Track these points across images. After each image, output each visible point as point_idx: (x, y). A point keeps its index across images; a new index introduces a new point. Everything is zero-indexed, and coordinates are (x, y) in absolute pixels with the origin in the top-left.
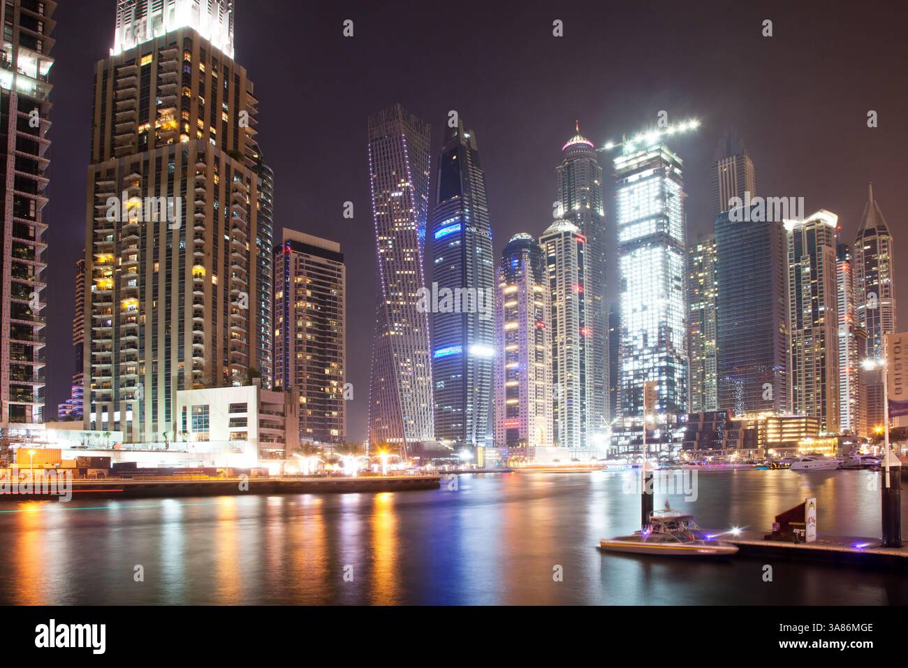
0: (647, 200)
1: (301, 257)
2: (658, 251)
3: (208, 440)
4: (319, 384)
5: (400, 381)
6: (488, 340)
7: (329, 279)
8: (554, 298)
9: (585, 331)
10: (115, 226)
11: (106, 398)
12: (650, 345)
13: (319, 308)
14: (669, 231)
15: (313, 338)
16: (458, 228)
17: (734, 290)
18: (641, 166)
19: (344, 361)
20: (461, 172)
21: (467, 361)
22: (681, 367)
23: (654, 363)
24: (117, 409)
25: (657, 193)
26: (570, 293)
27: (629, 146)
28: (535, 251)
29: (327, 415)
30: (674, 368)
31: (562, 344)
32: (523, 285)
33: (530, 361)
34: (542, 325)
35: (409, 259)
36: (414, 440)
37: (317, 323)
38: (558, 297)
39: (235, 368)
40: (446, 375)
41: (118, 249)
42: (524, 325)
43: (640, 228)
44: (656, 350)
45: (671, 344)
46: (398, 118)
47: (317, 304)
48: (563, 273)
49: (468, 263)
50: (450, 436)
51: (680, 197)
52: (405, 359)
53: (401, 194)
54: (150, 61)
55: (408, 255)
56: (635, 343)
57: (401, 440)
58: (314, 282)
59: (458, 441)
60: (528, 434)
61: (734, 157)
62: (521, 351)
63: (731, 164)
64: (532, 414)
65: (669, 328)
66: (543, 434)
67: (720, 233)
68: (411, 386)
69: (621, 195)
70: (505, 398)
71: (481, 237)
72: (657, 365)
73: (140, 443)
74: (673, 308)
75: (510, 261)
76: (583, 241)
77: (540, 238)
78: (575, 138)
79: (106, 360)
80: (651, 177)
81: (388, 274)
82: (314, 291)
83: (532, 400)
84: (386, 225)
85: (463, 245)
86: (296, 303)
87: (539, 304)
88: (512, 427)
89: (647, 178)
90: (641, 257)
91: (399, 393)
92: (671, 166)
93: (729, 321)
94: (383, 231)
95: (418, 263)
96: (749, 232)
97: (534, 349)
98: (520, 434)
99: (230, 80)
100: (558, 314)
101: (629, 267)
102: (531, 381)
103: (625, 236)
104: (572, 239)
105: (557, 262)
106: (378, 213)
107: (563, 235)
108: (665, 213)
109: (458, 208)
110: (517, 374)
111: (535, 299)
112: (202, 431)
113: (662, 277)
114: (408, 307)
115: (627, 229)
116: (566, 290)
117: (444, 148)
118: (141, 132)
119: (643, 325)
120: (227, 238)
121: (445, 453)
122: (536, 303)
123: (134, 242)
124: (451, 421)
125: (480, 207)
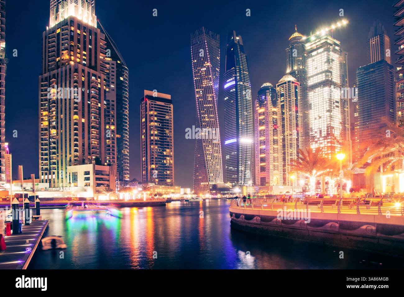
0: (321, 64)
1: (152, 103)
2: (326, 89)
3: (77, 186)
4: (161, 159)
5: (206, 156)
6: (249, 135)
7: (165, 112)
8: (283, 113)
9: (299, 129)
10: (48, 100)
11: (46, 169)
12: (323, 135)
13: (161, 125)
14: (332, 79)
15: (158, 138)
16: (234, 83)
17: (366, 107)
18: (318, 47)
19: (173, 148)
20: (235, 56)
21: (239, 146)
22: (339, 146)
23: (325, 144)
24: (50, 174)
25: (325, 60)
26: (291, 111)
27: (312, 38)
28: (273, 91)
29: (165, 173)
30: (335, 147)
31: (287, 135)
32: (267, 109)
33: (271, 144)
34: (277, 127)
35: (210, 99)
36: (214, 183)
37: (160, 132)
38: (285, 113)
39: (94, 156)
40: (230, 153)
41: (49, 110)
42: (268, 127)
43: (317, 78)
44: (325, 138)
45: (333, 135)
46: (203, 33)
47: (160, 123)
48: (288, 101)
49: (239, 99)
50: (232, 181)
51: (339, 61)
52: (208, 146)
53: (205, 69)
54: (60, 31)
55: (209, 97)
56: (316, 135)
57: (207, 183)
58: (158, 113)
59: (235, 183)
60: (270, 180)
61: (378, 36)
62: (266, 140)
63: (376, 40)
64: (272, 170)
65: (332, 127)
66: (278, 180)
67: (359, 77)
68: (212, 158)
69: (309, 62)
70: (260, 163)
71: (245, 86)
72: (326, 145)
73: (58, 187)
74: (335, 117)
75: (261, 97)
76: (297, 85)
77: (277, 85)
78: (295, 34)
79: (46, 154)
80: (323, 52)
81: (200, 107)
82: (158, 118)
83: (272, 163)
84: (199, 84)
85: (236, 91)
86: (150, 123)
87: (275, 117)
88: (263, 176)
89: (321, 53)
90: (318, 92)
91: (206, 161)
92: (333, 46)
93: (364, 122)
94: (198, 87)
95: (214, 101)
96: (373, 76)
97: (273, 139)
98: (266, 180)
99: (92, 35)
100: (285, 121)
101: (313, 97)
102: (271, 154)
103: (310, 82)
104: (292, 84)
105: (285, 96)
106: (196, 79)
107: (287, 83)
108: (329, 70)
109: (234, 73)
110: (265, 151)
111: (273, 115)
112: (75, 182)
113: (328, 102)
114: (210, 121)
115: (311, 79)
116: (289, 109)
117: (228, 45)
118: (57, 61)
119: (319, 126)
120: (89, 102)
121: (227, 189)
122: (274, 116)
123: (54, 106)
124: (232, 174)
125: (244, 72)
